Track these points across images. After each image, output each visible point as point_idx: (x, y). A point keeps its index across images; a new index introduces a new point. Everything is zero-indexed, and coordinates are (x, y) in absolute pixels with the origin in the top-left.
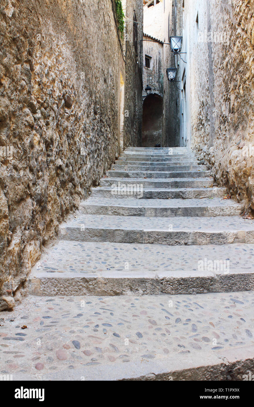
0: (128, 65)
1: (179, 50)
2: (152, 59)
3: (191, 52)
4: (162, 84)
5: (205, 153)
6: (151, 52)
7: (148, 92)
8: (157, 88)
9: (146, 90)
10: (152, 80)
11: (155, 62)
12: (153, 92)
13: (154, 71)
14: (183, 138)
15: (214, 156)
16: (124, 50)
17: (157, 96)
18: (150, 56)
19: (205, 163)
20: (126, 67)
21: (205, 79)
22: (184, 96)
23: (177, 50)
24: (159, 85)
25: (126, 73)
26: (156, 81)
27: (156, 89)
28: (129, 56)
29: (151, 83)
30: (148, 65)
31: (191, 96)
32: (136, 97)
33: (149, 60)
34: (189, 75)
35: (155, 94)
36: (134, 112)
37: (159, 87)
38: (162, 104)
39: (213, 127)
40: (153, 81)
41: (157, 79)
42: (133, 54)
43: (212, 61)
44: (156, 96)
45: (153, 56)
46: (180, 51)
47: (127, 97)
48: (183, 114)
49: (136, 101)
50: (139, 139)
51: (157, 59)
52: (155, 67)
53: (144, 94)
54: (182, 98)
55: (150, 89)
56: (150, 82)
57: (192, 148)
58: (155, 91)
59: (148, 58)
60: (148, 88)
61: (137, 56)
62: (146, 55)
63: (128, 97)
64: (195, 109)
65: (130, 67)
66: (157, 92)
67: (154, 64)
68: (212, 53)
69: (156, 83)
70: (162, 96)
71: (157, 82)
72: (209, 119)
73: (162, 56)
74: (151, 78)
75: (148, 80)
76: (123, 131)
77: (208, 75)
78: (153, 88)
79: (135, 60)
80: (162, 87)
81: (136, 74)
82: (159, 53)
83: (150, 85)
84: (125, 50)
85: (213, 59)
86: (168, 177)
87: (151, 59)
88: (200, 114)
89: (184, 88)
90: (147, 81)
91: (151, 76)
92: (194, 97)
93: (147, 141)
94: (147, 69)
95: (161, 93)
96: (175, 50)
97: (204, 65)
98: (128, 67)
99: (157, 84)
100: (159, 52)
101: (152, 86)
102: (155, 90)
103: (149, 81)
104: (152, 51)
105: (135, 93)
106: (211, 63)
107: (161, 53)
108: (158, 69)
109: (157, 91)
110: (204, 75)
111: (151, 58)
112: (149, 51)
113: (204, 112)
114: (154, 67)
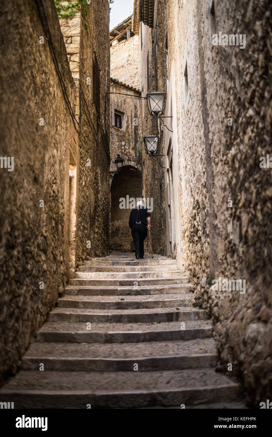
0: (85, 135)
1: (161, 113)
2: (125, 115)
3: (178, 117)
4: (139, 152)
5: (203, 290)
6: (123, 105)
7: (120, 165)
8: (133, 157)
9: (116, 162)
10: (124, 146)
11: (130, 120)
12: (126, 163)
13: (128, 133)
14: (171, 242)
16: (76, 113)
17: (133, 170)
18: (122, 111)
20: (80, 139)
21: (200, 167)
22: (171, 179)
23: (159, 112)
24: (136, 154)
25: (80, 147)
26: (131, 148)
27: (132, 159)
28: (85, 121)
29: (123, 151)
30: (119, 124)
31: (180, 185)
32: (99, 178)
33: (120, 116)
34: (177, 151)
35: (130, 167)
36: (96, 202)
37: (136, 156)
38: (141, 180)
39: (215, 251)
40: (127, 147)
41: (132, 145)
42: (92, 116)
43: (211, 145)
44: (131, 169)
45: (126, 111)
46: (163, 114)
47: (82, 184)
48: (169, 206)
49: (100, 184)
51: (131, 116)
52: (130, 127)
53: (113, 168)
54: (168, 182)
55: (122, 161)
56: (122, 149)
57: (183, 265)
58: (129, 162)
59: (119, 115)
60: (119, 160)
61: (99, 118)
62: (116, 110)
63: (84, 184)
64: (187, 208)
65: (88, 137)
66: (132, 164)
67: (127, 122)
68: (209, 132)
69: (131, 151)
70: (140, 169)
71: (133, 149)
72: (208, 232)
73: (139, 111)
74: (123, 143)
75: (120, 147)
76: (75, 241)
77: (204, 164)
78: (127, 158)
79: (95, 125)
80: (140, 156)
81: (97, 145)
82: (136, 107)
83: (122, 153)
84: (79, 113)
85: (210, 142)
86: (141, 340)
87: (123, 116)
88: (194, 218)
89: (171, 167)
90: (118, 147)
91: (123, 139)
92: (185, 188)
93: (120, 236)
94: (118, 130)
95: (139, 165)
96: (155, 112)
97: (197, 145)
98: (84, 137)
99: (132, 152)
100: (135, 106)
101: (126, 154)
102: (129, 160)
103: (121, 147)
104: (124, 104)
105: (97, 173)
106: (208, 147)
107: (138, 107)
108: (133, 130)
109: (132, 162)
110: (198, 160)
111: (123, 113)
112: (120, 104)
113: (201, 219)
114: (127, 127)
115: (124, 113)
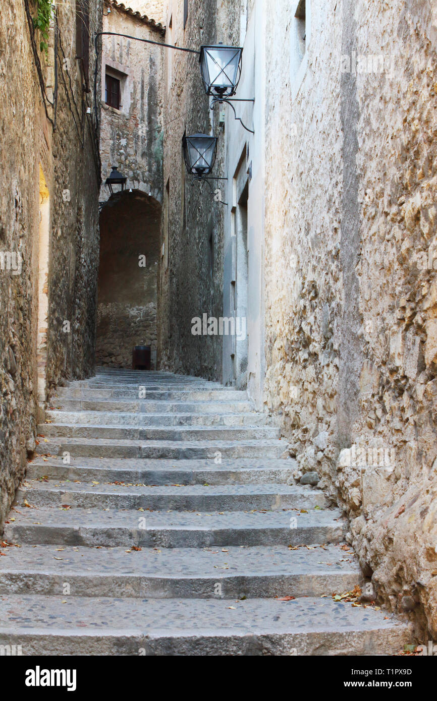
0: (62, 130)
1: (229, 90)
2: (128, 79)
3: (271, 102)
4: (158, 162)
5: (320, 454)
6: (124, 56)
7: (116, 188)
8: (143, 173)
9: (109, 182)
10: (126, 147)
11: (139, 91)
12: (130, 186)
13: (135, 118)
14: (233, 356)
15: (356, 485)
16: (48, 83)
17: (142, 199)
18: (121, 70)
19: (321, 484)
20: (54, 138)
21: (325, 219)
22: (240, 228)
23: (225, 89)
24: (150, 165)
25: (55, 156)
26: (140, 152)
27: (140, 177)
28: (63, 100)
29: (123, 157)
30: (114, 99)
31: (268, 245)
32: (83, 220)
33: (118, 81)
34: (264, 175)
35: (136, 192)
36: (77, 269)
37: (150, 170)
38: (159, 223)
39: (354, 385)
40: (132, 152)
41: (142, 147)
42: (74, 88)
43: (358, 178)
44: (138, 198)
45: (132, 72)
46: (233, 93)
47: (57, 233)
48: (233, 283)
49: (83, 233)
50: (89, 347)
51: (143, 82)
52: (139, 106)
53: (104, 195)
54: (233, 234)
55: (122, 181)
56: (121, 154)
57: (266, 403)
58: (136, 182)
59: (115, 79)
60: (117, 178)
61: (86, 90)
62: (108, 68)
63: (60, 233)
64: (284, 293)
65: (66, 133)
66: (142, 187)
67: (133, 95)
68: (357, 149)
69: (139, 159)
70: (159, 199)
71: (143, 155)
72: (336, 347)
73: (160, 72)
74: (123, 142)
75: (115, 149)
76: (45, 348)
77: (337, 212)
78: (131, 173)
79: (79, 105)
80: (158, 170)
81: (82, 149)
82: (152, 63)
83: (120, 162)
84: (53, 84)
85: (359, 171)
86: (208, 543)
87: (125, 81)
88: (302, 314)
90: (112, 150)
91: (123, 134)
92: (280, 253)
93: (109, 335)
94: (113, 112)
95: (156, 191)
96: (217, 88)
97: (321, 171)
98: (61, 135)
99: (143, 162)
100: (151, 60)
101: (129, 166)
102: (135, 178)
103: (118, 150)
104: (128, 54)
105: (79, 209)
106: (351, 180)
107: (158, 62)
108: (146, 113)
109: (142, 183)
110: (322, 202)
111: (124, 76)
112: (117, 54)
113: (319, 318)
114: (133, 106)
115: (126, 75)
